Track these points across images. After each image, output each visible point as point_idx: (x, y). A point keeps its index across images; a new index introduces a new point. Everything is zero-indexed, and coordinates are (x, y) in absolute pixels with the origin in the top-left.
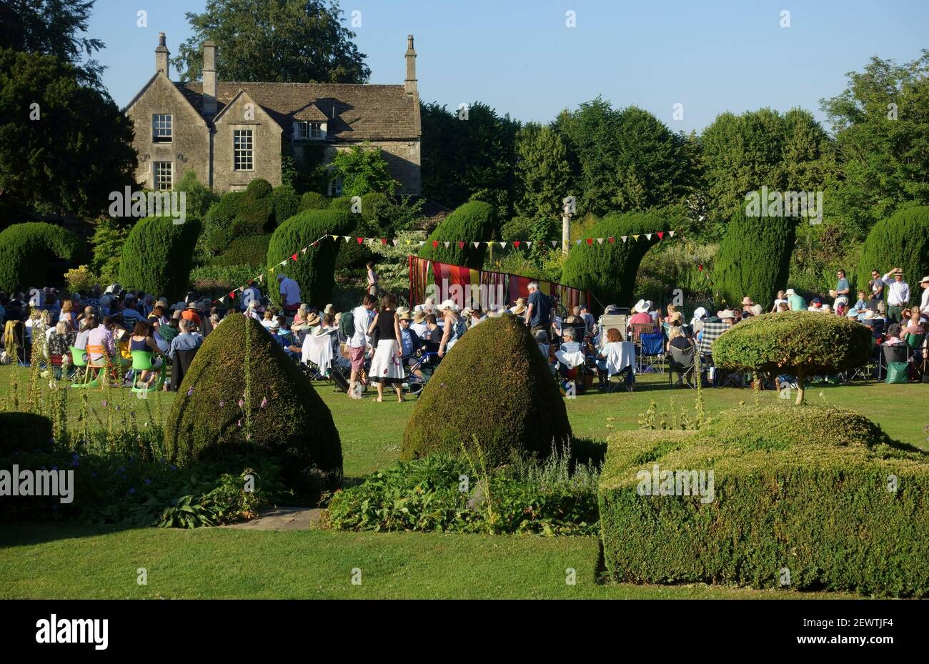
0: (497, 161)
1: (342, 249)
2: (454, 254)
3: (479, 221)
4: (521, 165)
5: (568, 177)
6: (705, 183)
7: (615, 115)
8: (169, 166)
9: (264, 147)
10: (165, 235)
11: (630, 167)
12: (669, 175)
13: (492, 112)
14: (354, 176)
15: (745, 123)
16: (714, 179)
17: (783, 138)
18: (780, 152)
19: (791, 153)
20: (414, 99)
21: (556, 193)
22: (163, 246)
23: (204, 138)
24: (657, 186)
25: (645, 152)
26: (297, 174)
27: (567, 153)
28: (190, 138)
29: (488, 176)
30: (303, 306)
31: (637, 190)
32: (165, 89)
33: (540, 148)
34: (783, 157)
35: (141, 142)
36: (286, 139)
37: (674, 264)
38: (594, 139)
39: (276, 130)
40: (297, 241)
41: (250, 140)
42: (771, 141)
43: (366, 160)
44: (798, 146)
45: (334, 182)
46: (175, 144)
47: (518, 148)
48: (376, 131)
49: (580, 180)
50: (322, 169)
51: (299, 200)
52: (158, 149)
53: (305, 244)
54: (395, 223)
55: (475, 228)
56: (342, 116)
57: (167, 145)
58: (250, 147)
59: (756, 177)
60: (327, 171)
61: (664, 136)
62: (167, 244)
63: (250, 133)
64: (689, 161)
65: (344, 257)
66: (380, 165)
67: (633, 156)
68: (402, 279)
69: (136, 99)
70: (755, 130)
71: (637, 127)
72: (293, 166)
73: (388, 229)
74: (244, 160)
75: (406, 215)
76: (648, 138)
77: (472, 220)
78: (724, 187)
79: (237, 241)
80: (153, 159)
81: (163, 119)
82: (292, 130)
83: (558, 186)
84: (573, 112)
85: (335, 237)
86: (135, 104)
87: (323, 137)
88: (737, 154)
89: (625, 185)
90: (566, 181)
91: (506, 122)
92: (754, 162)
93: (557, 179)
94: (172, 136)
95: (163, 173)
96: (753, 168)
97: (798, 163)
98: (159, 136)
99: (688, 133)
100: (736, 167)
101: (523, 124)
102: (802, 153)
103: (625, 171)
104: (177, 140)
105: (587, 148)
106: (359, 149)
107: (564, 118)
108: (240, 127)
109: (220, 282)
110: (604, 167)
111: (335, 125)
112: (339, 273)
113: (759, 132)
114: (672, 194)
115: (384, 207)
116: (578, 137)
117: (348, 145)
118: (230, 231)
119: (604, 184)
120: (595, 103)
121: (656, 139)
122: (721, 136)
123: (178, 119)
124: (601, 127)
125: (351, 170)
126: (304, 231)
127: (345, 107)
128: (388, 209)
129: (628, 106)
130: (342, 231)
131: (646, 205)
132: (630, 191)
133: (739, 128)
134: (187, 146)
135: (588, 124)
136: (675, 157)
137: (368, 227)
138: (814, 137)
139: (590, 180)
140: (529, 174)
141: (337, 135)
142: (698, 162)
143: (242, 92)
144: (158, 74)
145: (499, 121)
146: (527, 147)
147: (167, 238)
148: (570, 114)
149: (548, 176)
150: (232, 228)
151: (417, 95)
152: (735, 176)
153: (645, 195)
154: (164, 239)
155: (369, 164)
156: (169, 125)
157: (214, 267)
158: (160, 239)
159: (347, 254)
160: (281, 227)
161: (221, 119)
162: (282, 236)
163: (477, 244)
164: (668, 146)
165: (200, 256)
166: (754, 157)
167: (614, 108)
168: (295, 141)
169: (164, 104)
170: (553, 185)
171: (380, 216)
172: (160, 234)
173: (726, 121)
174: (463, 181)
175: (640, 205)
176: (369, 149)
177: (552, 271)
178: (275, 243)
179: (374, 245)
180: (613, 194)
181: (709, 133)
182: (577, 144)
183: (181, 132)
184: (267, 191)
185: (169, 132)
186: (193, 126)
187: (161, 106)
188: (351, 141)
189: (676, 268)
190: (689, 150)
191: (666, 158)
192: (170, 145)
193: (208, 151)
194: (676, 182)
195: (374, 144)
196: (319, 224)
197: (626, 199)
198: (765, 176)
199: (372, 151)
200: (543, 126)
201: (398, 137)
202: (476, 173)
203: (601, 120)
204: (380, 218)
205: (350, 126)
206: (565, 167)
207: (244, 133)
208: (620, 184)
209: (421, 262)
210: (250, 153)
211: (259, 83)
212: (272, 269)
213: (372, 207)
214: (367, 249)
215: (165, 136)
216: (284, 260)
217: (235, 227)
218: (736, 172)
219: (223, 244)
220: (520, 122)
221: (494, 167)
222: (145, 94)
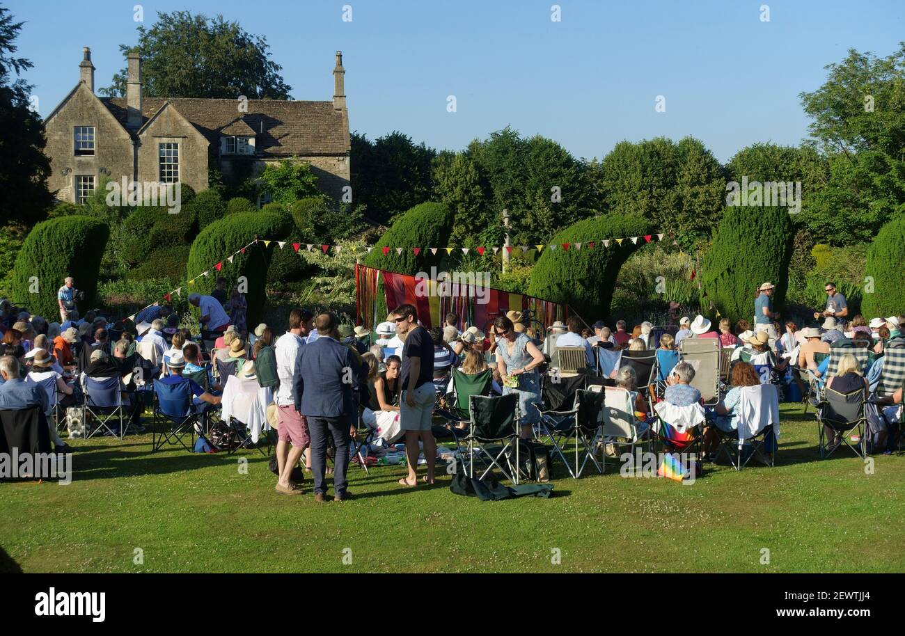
0: (415, 185)
1: (274, 260)
2: (406, 263)
3: (434, 224)
4: (437, 190)
5: (480, 201)
6: (607, 206)
7: (524, 143)
8: (91, 180)
9: (191, 160)
10: (65, 242)
11: (538, 191)
12: (573, 199)
13: (409, 141)
14: (283, 190)
15: (642, 150)
16: (615, 202)
17: (677, 164)
18: (675, 177)
19: (685, 178)
20: (343, 115)
21: (470, 216)
22: (62, 255)
23: (128, 150)
24: (563, 209)
25: (552, 178)
26: (224, 188)
27: (479, 179)
28: (113, 151)
29: (407, 199)
30: (230, 328)
31: (545, 212)
32: (87, 100)
33: (455, 173)
34: (678, 181)
35: (62, 155)
36: (213, 152)
37: (642, 274)
38: (504, 165)
39: (203, 143)
40: (222, 248)
41: (176, 153)
42: (667, 167)
43: (295, 174)
44: (692, 172)
45: (263, 196)
46: (97, 157)
47: (434, 174)
48: (305, 146)
49: (492, 203)
50: (250, 183)
51: (226, 206)
52: (80, 162)
53: (231, 252)
54: (332, 231)
55: (430, 232)
56: (270, 131)
57: (90, 158)
58: (176, 160)
59: (654, 200)
60: (255, 185)
61: (569, 162)
62: (67, 253)
63: (176, 146)
64: (592, 186)
65: (277, 267)
66: (309, 179)
67: (541, 181)
68: (341, 293)
69: (56, 111)
70: (651, 157)
71: (544, 155)
72: (220, 180)
73: (325, 236)
74: (169, 173)
75: (345, 222)
76: (554, 165)
77: (426, 224)
78: (624, 210)
79: (156, 252)
80: (75, 172)
81: (84, 131)
82: (220, 144)
83: (471, 210)
84: (483, 142)
85: (267, 243)
86: (56, 116)
87: (251, 152)
88: (636, 179)
89: (534, 207)
90: (478, 205)
91: (422, 150)
92: (651, 186)
93: (471, 202)
94: (94, 149)
95: (85, 187)
96: (651, 191)
97: (691, 187)
98: (81, 149)
99: (589, 160)
100: (636, 191)
101: (438, 152)
102: (695, 178)
103: (534, 195)
104: (100, 153)
105: (498, 173)
106: (288, 164)
107: (474, 147)
108: (165, 140)
109: (135, 298)
110: (514, 191)
111: (263, 140)
112: (270, 288)
113: (655, 159)
114: (577, 216)
115: (320, 214)
116: (489, 164)
117: (277, 159)
118: (147, 242)
119: (515, 207)
120: (505, 133)
121: (561, 165)
122: (620, 163)
123: (100, 131)
124: (511, 155)
125: (280, 185)
126: (230, 236)
127: (274, 123)
128: (325, 216)
129: (534, 135)
130: (275, 235)
131: (553, 227)
132: (539, 213)
133: (637, 156)
134: (110, 159)
135: (498, 151)
136: (579, 182)
137: (302, 236)
138: (706, 164)
139: (501, 203)
140: (444, 197)
141: (265, 150)
142: (600, 187)
143: (167, 104)
144: (79, 85)
145: (416, 149)
146: (443, 173)
147: (68, 246)
148: (480, 143)
149: (462, 200)
150: (150, 237)
151: (346, 111)
152: (634, 199)
153: (552, 216)
154: (64, 247)
155: (299, 178)
156: (91, 138)
157: (129, 281)
158: (59, 248)
159: (279, 267)
160: (204, 232)
161: (145, 132)
162: (205, 243)
163: (434, 251)
164: (573, 172)
165: (114, 269)
166: (652, 181)
167: (522, 137)
168: (223, 156)
169: (86, 115)
170: (467, 208)
171: (316, 223)
172: (59, 241)
173: (624, 150)
174: (383, 204)
175: (548, 227)
176: (298, 164)
177: (508, 283)
178: (195, 252)
179: (312, 255)
180: (523, 216)
181: (609, 160)
182: (488, 170)
183: (104, 145)
184: (189, 197)
185: (91, 145)
186: (117, 138)
187: (83, 118)
188: (280, 156)
189: (644, 279)
190: (592, 176)
191: (571, 183)
192: (93, 158)
193: (132, 165)
194: (580, 205)
195: (303, 158)
196: (247, 229)
197: (535, 221)
198: (663, 199)
199: (302, 165)
200: (456, 154)
201: (327, 152)
202: (395, 197)
203: (510, 149)
204: (316, 226)
205: (279, 141)
206: (477, 191)
207: (169, 146)
208: (529, 208)
209: (368, 271)
210: (176, 167)
211: (186, 99)
212: (192, 281)
213: (306, 214)
214: (303, 260)
215: (88, 149)
216: (206, 270)
217: (154, 237)
218: (635, 196)
219: (139, 255)
220: (435, 150)
221: (411, 191)
222: (66, 106)
